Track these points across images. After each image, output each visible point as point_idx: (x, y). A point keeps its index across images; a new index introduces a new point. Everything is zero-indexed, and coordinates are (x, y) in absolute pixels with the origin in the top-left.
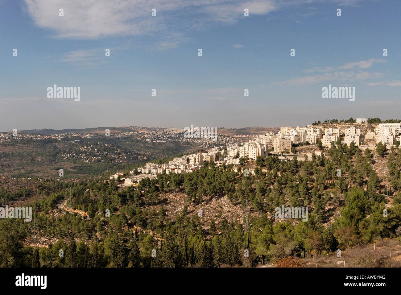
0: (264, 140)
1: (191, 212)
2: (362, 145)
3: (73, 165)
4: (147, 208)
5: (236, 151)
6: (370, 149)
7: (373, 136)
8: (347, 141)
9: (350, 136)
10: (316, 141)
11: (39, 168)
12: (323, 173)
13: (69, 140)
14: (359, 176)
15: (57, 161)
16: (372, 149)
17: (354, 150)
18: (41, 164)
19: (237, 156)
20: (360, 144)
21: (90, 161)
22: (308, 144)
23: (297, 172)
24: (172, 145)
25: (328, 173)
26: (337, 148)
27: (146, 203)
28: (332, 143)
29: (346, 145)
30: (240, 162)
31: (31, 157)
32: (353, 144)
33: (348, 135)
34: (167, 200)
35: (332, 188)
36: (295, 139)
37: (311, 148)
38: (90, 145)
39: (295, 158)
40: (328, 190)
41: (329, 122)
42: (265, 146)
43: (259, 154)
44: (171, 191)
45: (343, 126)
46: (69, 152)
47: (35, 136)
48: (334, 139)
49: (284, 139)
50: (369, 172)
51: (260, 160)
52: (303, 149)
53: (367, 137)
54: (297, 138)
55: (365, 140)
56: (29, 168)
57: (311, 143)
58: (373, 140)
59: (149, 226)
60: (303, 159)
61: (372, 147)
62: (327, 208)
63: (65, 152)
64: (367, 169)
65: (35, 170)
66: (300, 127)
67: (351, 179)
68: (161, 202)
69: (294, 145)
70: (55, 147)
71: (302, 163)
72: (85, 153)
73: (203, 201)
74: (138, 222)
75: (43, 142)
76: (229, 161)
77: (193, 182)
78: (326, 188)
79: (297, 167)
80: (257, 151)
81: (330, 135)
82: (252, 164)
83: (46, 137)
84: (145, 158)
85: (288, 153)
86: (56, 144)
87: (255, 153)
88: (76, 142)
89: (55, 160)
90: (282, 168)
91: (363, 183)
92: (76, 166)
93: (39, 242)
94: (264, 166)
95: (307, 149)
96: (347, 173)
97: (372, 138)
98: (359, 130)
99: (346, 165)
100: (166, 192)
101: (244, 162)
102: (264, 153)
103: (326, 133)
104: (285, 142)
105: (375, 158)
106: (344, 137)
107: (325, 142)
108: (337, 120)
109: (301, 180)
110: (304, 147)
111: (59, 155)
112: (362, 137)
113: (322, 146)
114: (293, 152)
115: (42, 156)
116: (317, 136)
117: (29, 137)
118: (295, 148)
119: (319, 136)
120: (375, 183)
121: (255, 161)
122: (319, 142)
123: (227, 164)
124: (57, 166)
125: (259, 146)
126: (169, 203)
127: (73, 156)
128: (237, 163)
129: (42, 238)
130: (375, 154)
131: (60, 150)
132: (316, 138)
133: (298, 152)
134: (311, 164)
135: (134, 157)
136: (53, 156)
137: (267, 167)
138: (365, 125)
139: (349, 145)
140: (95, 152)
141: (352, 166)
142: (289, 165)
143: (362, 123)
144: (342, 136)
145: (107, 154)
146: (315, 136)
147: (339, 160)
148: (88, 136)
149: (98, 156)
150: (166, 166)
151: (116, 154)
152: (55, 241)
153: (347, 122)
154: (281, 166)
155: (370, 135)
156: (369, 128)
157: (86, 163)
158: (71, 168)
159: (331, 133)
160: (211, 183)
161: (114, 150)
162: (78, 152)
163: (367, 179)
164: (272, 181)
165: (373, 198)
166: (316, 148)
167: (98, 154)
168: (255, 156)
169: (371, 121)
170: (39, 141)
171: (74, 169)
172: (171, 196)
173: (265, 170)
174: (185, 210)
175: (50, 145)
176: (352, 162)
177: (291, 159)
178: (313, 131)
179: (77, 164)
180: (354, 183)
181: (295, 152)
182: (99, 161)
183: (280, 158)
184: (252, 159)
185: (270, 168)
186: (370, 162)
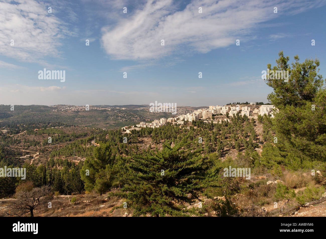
0: (198, 112)
1: (153, 148)
2: (251, 116)
3: (114, 122)
4: (132, 145)
5: (183, 117)
6: (254, 118)
7: (257, 111)
8: (243, 114)
9: (244, 111)
10: (226, 113)
11: (99, 123)
12: (226, 130)
13: (114, 110)
14: (245, 133)
15: (107, 120)
16: (256, 118)
17: (245, 119)
18: (100, 121)
19: (184, 120)
20: (250, 115)
21: (122, 121)
22: (221, 114)
23: (213, 129)
24: (163, 114)
25: (229, 130)
26: (236, 117)
27: (132, 142)
28: (234, 115)
29: (241, 115)
30: (184, 123)
31: (95, 118)
32: (245, 115)
33: (243, 111)
34: (143, 141)
35: (230, 138)
36: (214, 112)
37: (222, 117)
38: (123, 113)
39: (212, 122)
40: (228, 139)
41: (235, 104)
42: (197, 115)
43: (194, 119)
44: (146, 137)
45: (242, 106)
46: (113, 116)
47: (99, 108)
48: (235, 112)
49: (208, 111)
50: (252, 130)
51: (194, 122)
52: (218, 117)
53: (254, 112)
54: (215, 111)
55: (252, 113)
56: (94, 123)
57: (224, 114)
58: (257, 114)
59: (129, 154)
60: (216, 123)
61: (256, 117)
62: (225, 149)
63: (111, 116)
64: (250, 129)
65: (97, 124)
66: (218, 106)
67: (241, 134)
68: (140, 142)
69: (213, 115)
70: (107, 113)
71: (215, 124)
72: (121, 117)
73: (161, 142)
74: (124, 152)
75: (102, 111)
76: (179, 122)
77: (157, 132)
78: (226, 138)
79: (213, 126)
80: (193, 118)
81: (233, 110)
82: (190, 124)
83: (104, 109)
84: (149, 120)
85: (210, 119)
86: (108, 112)
87: (192, 118)
88: (117, 111)
89: (106, 120)
90: (205, 127)
91: (247, 136)
92: (115, 123)
93: (77, 159)
94: (196, 125)
95: (221, 117)
96: (239, 130)
97: (257, 113)
98: (249, 108)
99: (239, 126)
100: (144, 137)
101: (186, 123)
102: (197, 119)
103: (232, 109)
104: (208, 113)
105: (256, 123)
106: (241, 112)
107: (231, 114)
108: (239, 103)
109: (213, 133)
110: (219, 116)
111: (108, 117)
112: (251, 112)
113: (228, 116)
114: (213, 119)
115: (101, 118)
116: (227, 111)
117: (96, 108)
118: (214, 117)
119: (228, 111)
120: (254, 137)
121: (191, 123)
122: (228, 114)
123: (178, 124)
124: (107, 122)
125: (194, 115)
126: (144, 143)
127: (115, 118)
128: (183, 124)
129: (79, 158)
130: (257, 121)
131: (109, 115)
132: (226, 112)
133: (216, 119)
134: (220, 125)
135: (143, 119)
136: (106, 118)
137: (197, 126)
138: (254, 106)
139: (242, 116)
140: (125, 117)
141: (243, 127)
142: (208, 125)
143: (253, 104)
144: (240, 111)
145: (131, 118)
146: (226, 111)
147: (236, 124)
148: (124, 109)
149: (126, 118)
150: (148, 124)
151: (135, 117)
152: (84, 159)
153: (244, 104)
154: (204, 126)
155: (256, 111)
156: (256, 107)
157: (120, 122)
158: (113, 124)
159: (234, 109)
160: (165, 133)
161: (134, 115)
162: (118, 116)
163: (250, 134)
164: (198, 133)
165: (251, 145)
166: (226, 117)
167: (127, 117)
168: (192, 120)
169: (257, 104)
170: (100, 110)
171: (115, 124)
172: (145, 139)
173: (195, 128)
174: (150, 146)
175: (105, 112)
176: (243, 125)
177: (210, 122)
178: (225, 108)
179: (116, 122)
180: (242, 136)
181: (214, 119)
182: (126, 121)
183: (204, 121)
184: (190, 122)
185: (199, 127)
186: (254, 125)
